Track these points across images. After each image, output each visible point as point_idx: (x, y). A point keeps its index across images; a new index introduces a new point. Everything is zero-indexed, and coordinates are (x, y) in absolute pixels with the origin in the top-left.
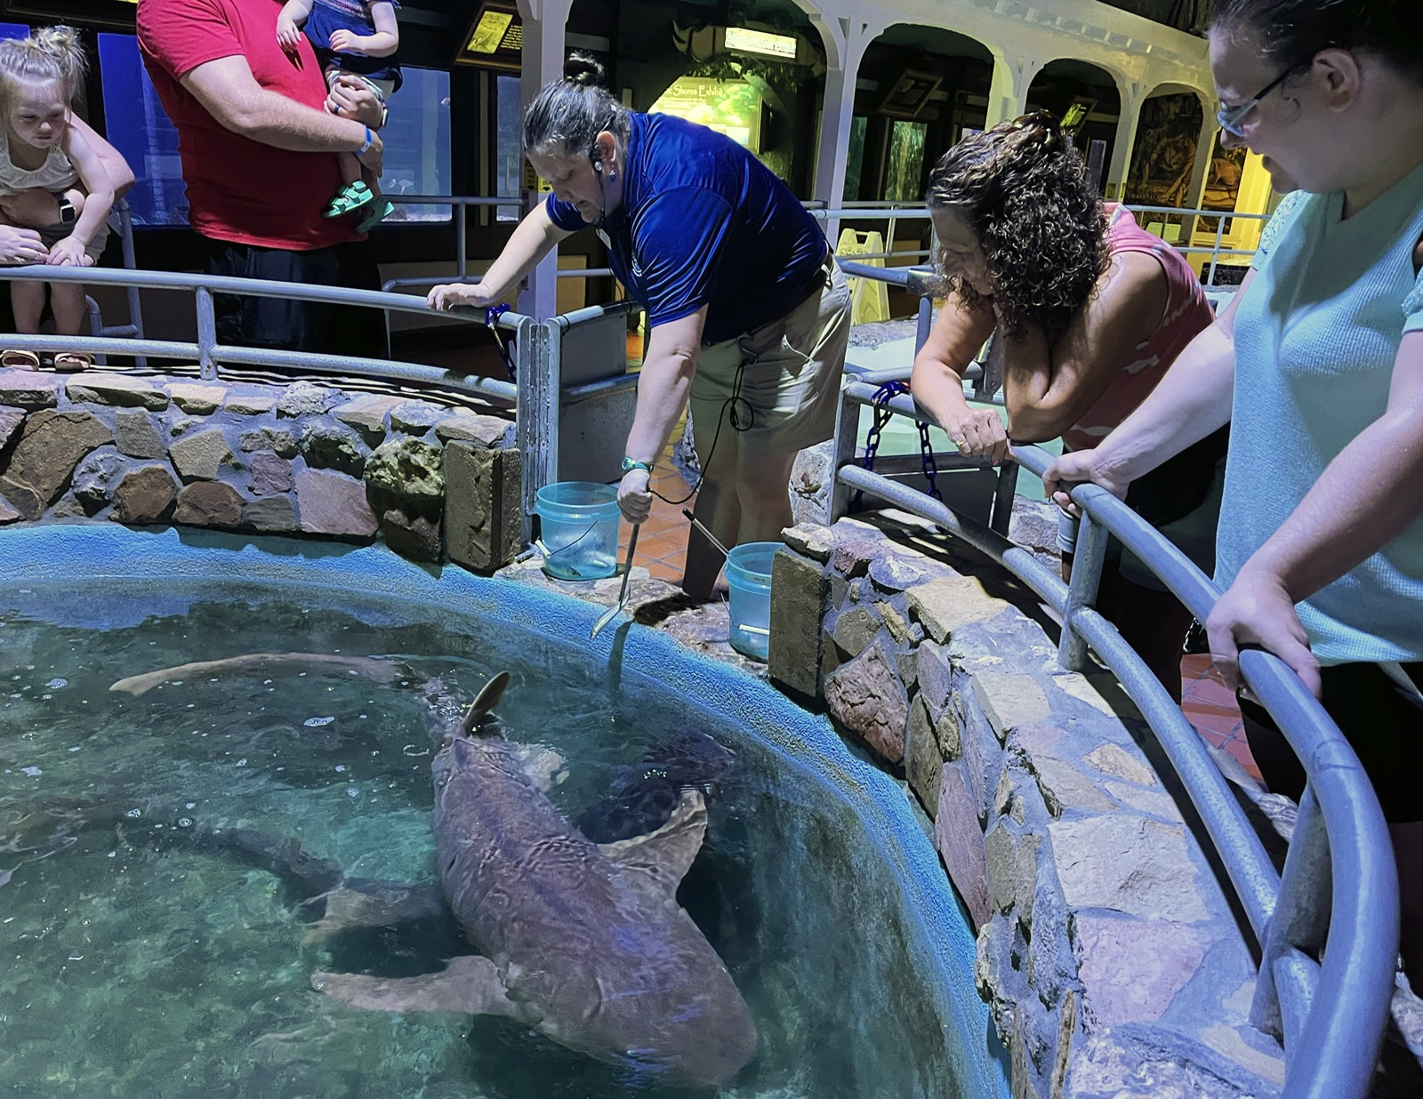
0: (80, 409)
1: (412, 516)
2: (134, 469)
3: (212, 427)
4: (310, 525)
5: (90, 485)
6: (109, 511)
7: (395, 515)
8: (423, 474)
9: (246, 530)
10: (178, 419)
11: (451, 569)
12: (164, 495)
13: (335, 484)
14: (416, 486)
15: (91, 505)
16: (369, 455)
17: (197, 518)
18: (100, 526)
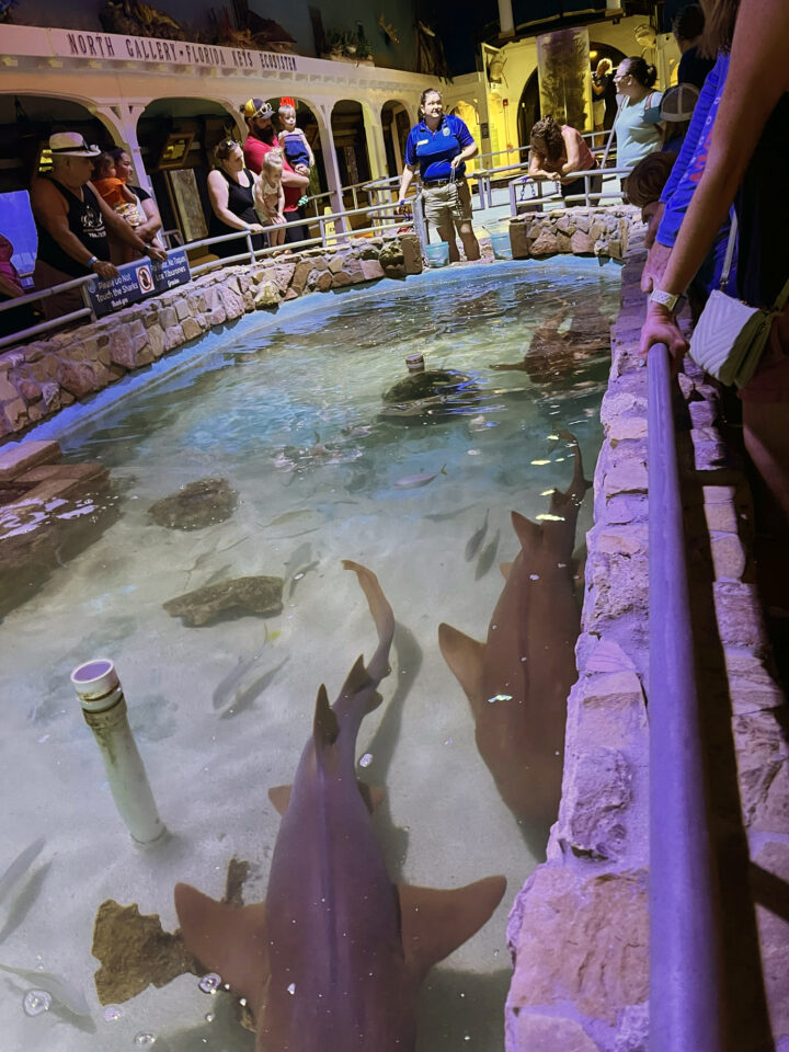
0: (307, 260)
1: (395, 264)
2: (321, 274)
3: (337, 256)
4: (367, 278)
5: (312, 282)
6: (317, 289)
7: (390, 267)
8: (397, 251)
9: (352, 285)
10: (328, 256)
11: (408, 277)
12: (329, 280)
13: (373, 263)
14: (396, 255)
15: (312, 288)
16: (380, 252)
17: (339, 285)
18: (315, 294)
